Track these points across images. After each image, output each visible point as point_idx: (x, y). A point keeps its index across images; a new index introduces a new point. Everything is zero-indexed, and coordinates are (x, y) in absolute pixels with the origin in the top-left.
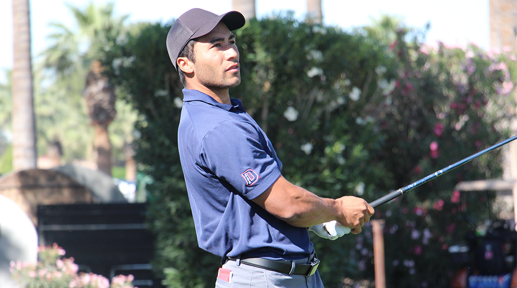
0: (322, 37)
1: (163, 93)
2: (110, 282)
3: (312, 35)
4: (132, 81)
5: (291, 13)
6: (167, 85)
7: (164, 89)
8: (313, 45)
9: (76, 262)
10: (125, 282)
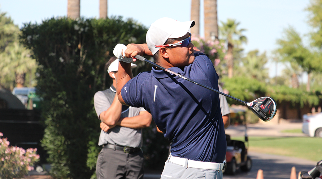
0: (136, 30)
1: (53, 54)
2: (26, 151)
3: (132, 29)
4: (36, 46)
5: (120, 17)
6: (55, 51)
7: (54, 52)
8: (132, 34)
9: (8, 140)
10: (33, 152)
